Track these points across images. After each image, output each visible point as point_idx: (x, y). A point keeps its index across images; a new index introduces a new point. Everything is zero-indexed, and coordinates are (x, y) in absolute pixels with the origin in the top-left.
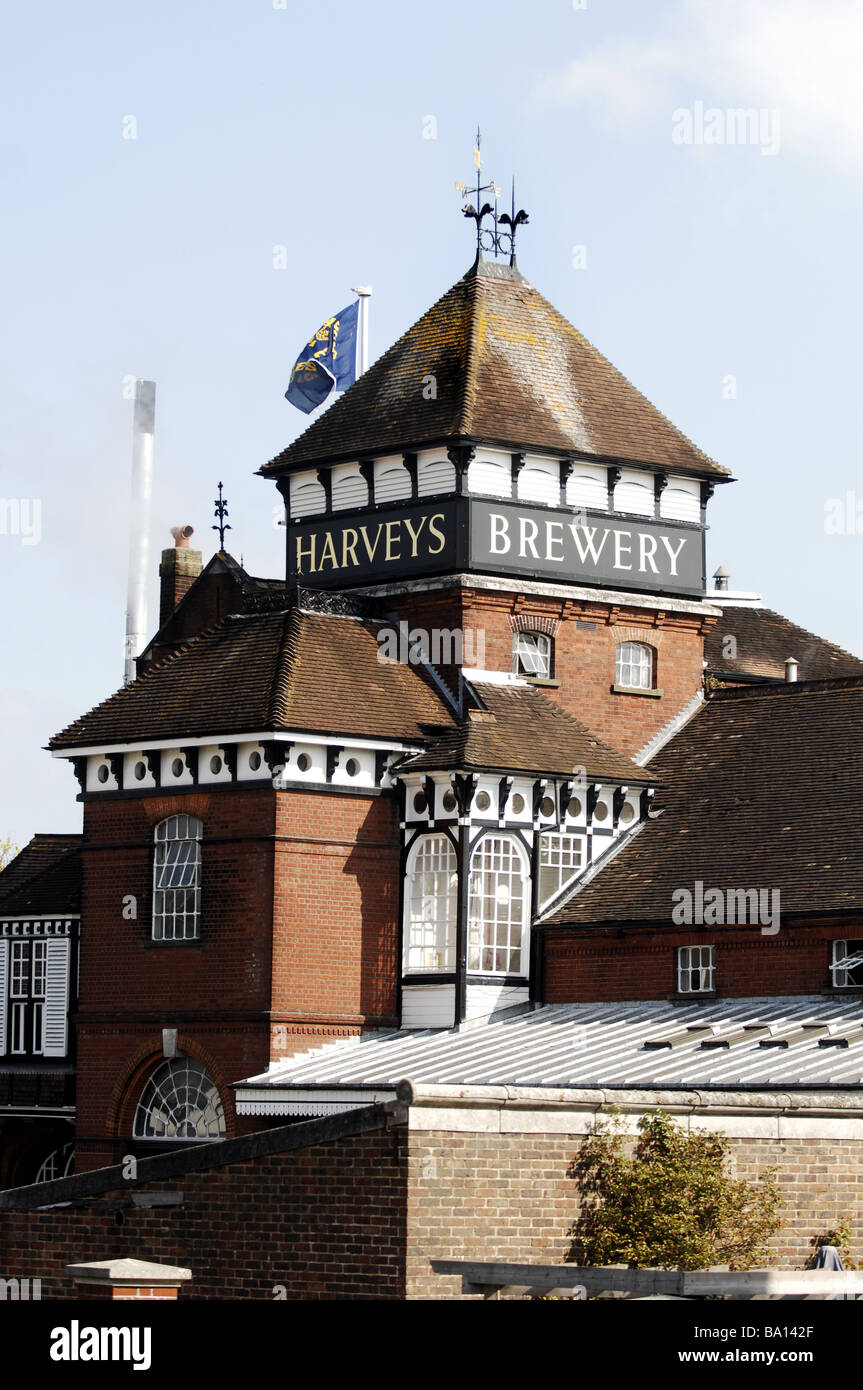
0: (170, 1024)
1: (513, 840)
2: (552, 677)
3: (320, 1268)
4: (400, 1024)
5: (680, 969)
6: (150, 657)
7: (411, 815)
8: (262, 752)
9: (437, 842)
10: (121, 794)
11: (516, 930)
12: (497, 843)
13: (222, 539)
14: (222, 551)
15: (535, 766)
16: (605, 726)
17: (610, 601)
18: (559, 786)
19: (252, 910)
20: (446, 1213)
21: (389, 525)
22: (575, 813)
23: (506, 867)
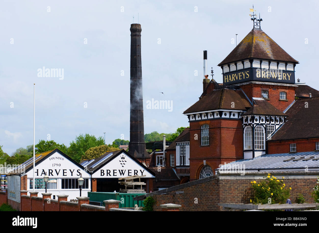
0: (205, 159)
1: (262, 127)
2: (268, 98)
3: (206, 204)
4: (243, 158)
5: (290, 148)
6: (201, 97)
7: (244, 123)
8: (218, 113)
9: (249, 127)
10: (196, 121)
11: (263, 142)
12: (259, 127)
13: (213, 77)
14: (213, 79)
15: (265, 114)
16: (278, 106)
17: (278, 85)
18: (270, 117)
19: (217, 140)
20: (227, 194)
21: (240, 73)
22: (273, 121)
23: (261, 131)
